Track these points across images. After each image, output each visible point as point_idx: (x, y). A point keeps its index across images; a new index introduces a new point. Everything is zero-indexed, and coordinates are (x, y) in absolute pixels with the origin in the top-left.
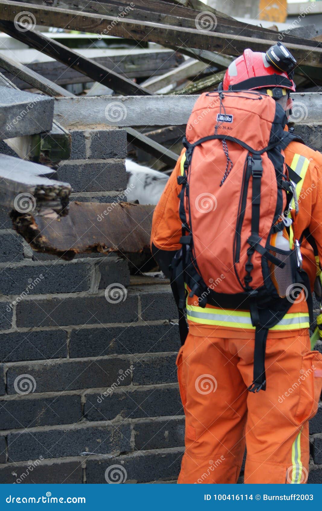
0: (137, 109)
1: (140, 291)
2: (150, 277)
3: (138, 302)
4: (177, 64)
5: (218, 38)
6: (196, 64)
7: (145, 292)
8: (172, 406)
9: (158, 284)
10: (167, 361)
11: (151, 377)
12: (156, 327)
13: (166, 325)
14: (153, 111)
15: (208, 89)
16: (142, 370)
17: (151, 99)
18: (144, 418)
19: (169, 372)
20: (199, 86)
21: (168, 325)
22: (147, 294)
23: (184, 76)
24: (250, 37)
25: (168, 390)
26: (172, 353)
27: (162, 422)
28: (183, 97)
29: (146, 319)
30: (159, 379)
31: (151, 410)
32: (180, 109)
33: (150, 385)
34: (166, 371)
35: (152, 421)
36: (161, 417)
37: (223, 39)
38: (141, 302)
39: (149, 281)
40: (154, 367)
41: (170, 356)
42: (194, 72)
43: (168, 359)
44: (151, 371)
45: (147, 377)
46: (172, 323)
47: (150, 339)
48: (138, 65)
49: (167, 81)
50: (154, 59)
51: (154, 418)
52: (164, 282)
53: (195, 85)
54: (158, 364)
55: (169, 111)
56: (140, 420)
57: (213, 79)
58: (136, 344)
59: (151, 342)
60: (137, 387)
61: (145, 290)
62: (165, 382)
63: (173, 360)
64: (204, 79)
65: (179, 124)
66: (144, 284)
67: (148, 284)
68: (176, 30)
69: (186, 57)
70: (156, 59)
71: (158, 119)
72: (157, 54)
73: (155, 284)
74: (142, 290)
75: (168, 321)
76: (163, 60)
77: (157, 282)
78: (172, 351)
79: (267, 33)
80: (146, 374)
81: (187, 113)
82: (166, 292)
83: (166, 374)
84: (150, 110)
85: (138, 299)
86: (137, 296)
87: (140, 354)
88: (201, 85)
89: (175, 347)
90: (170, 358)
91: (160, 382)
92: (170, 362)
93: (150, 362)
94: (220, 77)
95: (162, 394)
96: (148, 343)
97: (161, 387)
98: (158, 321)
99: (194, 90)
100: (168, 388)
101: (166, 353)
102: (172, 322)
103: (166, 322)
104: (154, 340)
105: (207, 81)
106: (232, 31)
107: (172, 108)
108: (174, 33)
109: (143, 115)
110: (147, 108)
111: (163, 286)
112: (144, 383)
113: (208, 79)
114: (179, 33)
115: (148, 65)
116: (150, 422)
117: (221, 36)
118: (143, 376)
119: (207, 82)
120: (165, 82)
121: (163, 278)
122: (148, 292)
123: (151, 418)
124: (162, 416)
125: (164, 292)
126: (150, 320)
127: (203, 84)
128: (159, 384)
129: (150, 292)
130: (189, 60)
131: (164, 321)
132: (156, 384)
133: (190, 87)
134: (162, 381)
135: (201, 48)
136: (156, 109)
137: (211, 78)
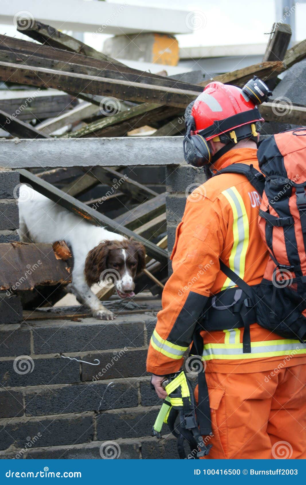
0: (29, 151)
1: (32, 326)
2: (42, 311)
3: (30, 337)
4: (71, 106)
5: (108, 84)
6: (89, 106)
7: (37, 327)
8: (63, 436)
9: (50, 319)
10: (59, 393)
11: (43, 408)
12: (48, 360)
13: (58, 358)
14: (44, 153)
15: (100, 131)
16: (34, 402)
17: (43, 142)
18: (36, 448)
19: (60, 403)
20: (91, 128)
21: (59, 358)
22: (39, 329)
23: (78, 118)
24: (139, 82)
25: (59, 421)
26: (63, 385)
27: (54, 451)
28: (74, 140)
29: (39, 353)
30: (51, 411)
31: (43, 440)
32: (71, 152)
33: (42, 416)
34: (58, 403)
35: (44, 451)
36: (53, 447)
37: (113, 85)
38: (33, 336)
39: (42, 316)
40: (46, 399)
41: (62, 389)
42: (88, 114)
43: (59, 391)
44: (43, 402)
45: (39, 408)
46: (63, 357)
47: (42, 372)
48: (34, 107)
49: (62, 123)
50: (49, 102)
51: (46, 448)
52: (56, 317)
53: (87, 128)
54: (50, 395)
55: (60, 153)
56: (32, 450)
57: (104, 121)
58: (29, 377)
59: (43, 375)
60: (29, 418)
61: (37, 325)
62: (56, 414)
63: (64, 392)
64: (95, 122)
65: (70, 166)
66: (36, 319)
67: (41, 319)
68: (68, 76)
69: (80, 101)
70: (52, 101)
71: (50, 161)
72: (53, 97)
73: (46, 319)
74: (35, 325)
75: (59, 354)
76: (58, 103)
77: (49, 317)
78: (63, 383)
79: (155, 78)
80: (38, 405)
81: (78, 155)
82: (57, 327)
83: (57, 406)
84: (42, 152)
85: (30, 333)
86: (30, 330)
87: (32, 386)
88: (93, 127)
89: (66, 379)
90: (61, 390)
91: (52, 413)
92: (61, 394)
93: (42, 394)
94: (111, 120)
95: (54, 424)
96: (40, 376)
97: (52, 417)
98: (50, 354)
99: (86, 132)
100: (59, 418)
101: (57, 385)
102: (63, 355)
103: (57, 356)
104: (46, 373)
105: (99, 123)
106: (122, 77)
107: (63, 151)
108: (66, 78)
109: (35, 157)
110: (40, 150)
111: (55, 320)
112: (36, 414)
113: (100, 122)
114: (71, 79)
115: (44, 107)
116: (42, 452)
117: (111, 81)
118: (36, 407)
119: (99, 125)
120: (60, 124)
121: (55, 313)
122: (40, 327)
123: (43, 448)
124: (54, 445)
125: (55, 327)
126: (42, 354)
127: (94, 127)
128: (51, 415)
129: (42, 327)
130: (83, 104)
131: (55, 354)
132: (48, 415)
133: (83, 130)
134: (54, 412)
135: (92, 93)
136: (47, 152)
137: (102, 121)
